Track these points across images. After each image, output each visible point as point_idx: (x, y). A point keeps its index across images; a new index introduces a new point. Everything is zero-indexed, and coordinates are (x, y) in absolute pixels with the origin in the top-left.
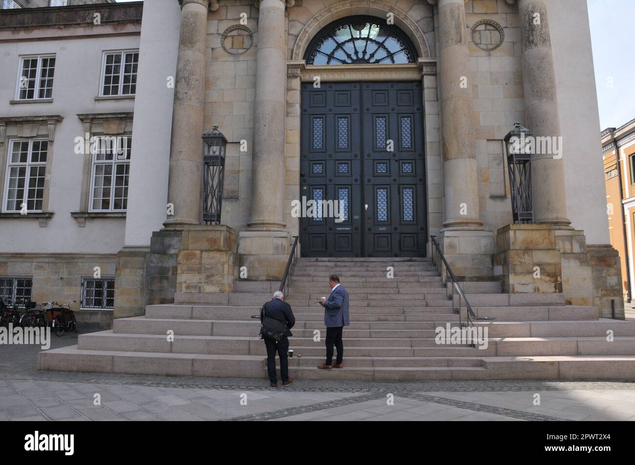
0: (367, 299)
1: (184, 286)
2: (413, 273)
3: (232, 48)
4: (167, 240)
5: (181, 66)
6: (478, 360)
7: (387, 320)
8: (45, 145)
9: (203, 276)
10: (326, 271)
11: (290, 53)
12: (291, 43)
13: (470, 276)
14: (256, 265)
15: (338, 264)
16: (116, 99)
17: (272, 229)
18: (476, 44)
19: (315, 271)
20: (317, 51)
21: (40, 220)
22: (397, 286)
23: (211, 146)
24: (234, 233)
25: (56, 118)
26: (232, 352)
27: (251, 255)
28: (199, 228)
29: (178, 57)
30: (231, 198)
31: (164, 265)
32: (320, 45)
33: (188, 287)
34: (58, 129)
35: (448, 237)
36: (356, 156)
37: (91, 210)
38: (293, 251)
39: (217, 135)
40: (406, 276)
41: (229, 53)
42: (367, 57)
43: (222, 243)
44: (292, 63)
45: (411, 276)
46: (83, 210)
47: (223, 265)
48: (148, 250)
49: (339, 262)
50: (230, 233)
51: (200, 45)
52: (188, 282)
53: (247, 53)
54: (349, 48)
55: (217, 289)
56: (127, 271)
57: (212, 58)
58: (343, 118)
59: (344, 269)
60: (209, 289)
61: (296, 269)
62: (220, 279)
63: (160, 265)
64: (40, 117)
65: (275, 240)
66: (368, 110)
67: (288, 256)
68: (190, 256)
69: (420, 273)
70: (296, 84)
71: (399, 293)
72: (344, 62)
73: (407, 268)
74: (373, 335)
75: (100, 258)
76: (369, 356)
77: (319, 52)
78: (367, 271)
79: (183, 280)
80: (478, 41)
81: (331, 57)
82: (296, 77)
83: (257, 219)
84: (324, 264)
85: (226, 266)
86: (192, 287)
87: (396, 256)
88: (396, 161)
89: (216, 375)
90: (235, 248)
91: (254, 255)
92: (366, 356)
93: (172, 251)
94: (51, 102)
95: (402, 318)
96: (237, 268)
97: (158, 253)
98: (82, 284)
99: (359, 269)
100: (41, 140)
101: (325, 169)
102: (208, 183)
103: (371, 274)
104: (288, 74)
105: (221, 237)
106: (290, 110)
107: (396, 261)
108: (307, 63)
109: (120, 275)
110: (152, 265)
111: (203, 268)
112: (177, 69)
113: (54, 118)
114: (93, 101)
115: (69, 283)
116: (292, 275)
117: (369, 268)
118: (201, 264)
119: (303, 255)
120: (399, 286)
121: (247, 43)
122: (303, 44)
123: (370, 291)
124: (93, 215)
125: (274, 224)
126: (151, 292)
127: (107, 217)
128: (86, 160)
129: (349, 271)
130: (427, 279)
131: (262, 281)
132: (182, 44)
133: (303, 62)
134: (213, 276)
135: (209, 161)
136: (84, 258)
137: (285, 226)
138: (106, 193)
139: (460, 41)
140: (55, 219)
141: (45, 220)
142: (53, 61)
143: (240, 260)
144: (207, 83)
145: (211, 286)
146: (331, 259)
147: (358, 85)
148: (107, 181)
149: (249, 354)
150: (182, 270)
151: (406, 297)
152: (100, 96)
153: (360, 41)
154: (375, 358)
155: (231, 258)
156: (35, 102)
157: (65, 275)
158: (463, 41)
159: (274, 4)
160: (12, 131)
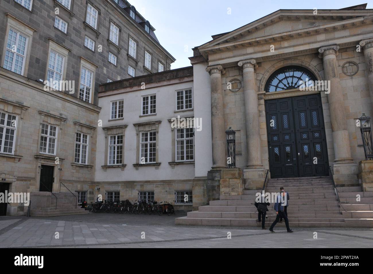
0: (299, 196)
1: (223, 193)
2: (321, 184)
3: (233, 89)
4: (214, 174)
5: (213, 101)
6: (342, 220)
7: (306, 204)
8: (155, 134)
9: (230, 189)
10: (282, 184)
11: (258, 88)
12: (258, 84)
13: (347, 184)
14: (251, 183)
15: (287, 181)
16: (183, 111)
17: (257, 167)
18: (345, 73)
19: (277, 184)
20: (270, 85)
21: (156, 166)
22: (313, 189)
23: (229, 135)
24: (241, 170)
25: (159, 122)
26: (244, 217)
27: (249, 179)
28: (227, 169)
29: (211, 97)
30: (238, 154)
31: (214, 185)
32: (271, 82)
33: (225, 193)
34: (159, 126)
35: (335, 167)
36: (292, 131)
37: (176, 161)
38: (267, 176)
39: (232, 131)
40: (318, 185)
41: (232, 91)
42: (293, 85)
43: (237, 175)
44: (260, 93)
45: (320, 185)
46: (173, 161)
47: (238, 184)
48: (207, 178)
49: (288, 180)
50: (240, 171)
51: (219, 91)
52: (225, 191)
53: (240, 91)
54: (285, 82)
55: (236, 194)
56: (197, 187)
57: (225, 95)
58: (285, 114)
59: (289, 183)
60: (233, 194)
61: (268, 184)
62: (237, 190)
63: (212, 184)
64: (152, 122)
65: (259, 172)
66: (296, 110)
67: (265, 179)
68: (224, 181)
69: (324, 184)
70: (262, 102)
71: (313, 193)
72: (283, 89)
73: (318, 181)
74: (300, 210)
75: (182, 182)
76: (298, 218)
77: (271, 85)
78: (300, 183)
79: (223, 190)
80: (346, 72)
81: (277, 87)
82: (262, 99)
83: (250, 163)
84: (281, 181)
85: (239, 184)
86: (226, 193)
87: (314, 176)
88: (311, 132)
89: (239, 226)
90: (242, 176)
91: (250, 179)
92: (297, 218)
93: (216, 179)
94: (156, 115)
95: (313, 203)
96: (243, 184)
97: (211, 180)
98: (175, 193)
99: (297, 183)
100: (153, 131)
101: (279, 138)
102: (229, 150)
103: (302, 185)
104: (258, 98)
105: (237, 173)
106: (261, 114)
107: (314, 179)
108: (267, 92)
109: (194, 189)
110: (208, 185)
111: (230, 186)
112: (211, 102)
113: (158, 122)
114: (173, 113)
115: (170, 193)
116: (267, 187)
117: (301, 182)
118: (229, 184)
119: (272, 177)
120: (314, 190)
121: (239, 86)
122: (264, 83)
123: (300, 192)
124: (178, 163)
125: (258, 165)
126: (209, 196)
127: (184, 164)
128: (173, 139)
129: (292, 184)
130: (327, 186)
131: (254, 190)
132: (213, 91)
133: (265, 92)
134: (234, 188)
135: (229, 142)
136: (176, 182)
137: (263, 166)
138: (182, 153)
139: (335, 76)
140: (162, 165)
141: (157, 166)
142: (155, 97)
143: (244, 181)
144: (224, 106)
145: (234, 193)
146: (284, 179)
147: (290, 98)
148: (182, 148)
149: (251, 218)
150: (222, 186)
151: (316, 194)
152: (176, 111)
153: (290, 78)
154: (300, 219)
155: (241, 181)
156: (149, 115)
157: (168, 190)
158: (336, 76)
159: (249, 70)
160: (141, 129)
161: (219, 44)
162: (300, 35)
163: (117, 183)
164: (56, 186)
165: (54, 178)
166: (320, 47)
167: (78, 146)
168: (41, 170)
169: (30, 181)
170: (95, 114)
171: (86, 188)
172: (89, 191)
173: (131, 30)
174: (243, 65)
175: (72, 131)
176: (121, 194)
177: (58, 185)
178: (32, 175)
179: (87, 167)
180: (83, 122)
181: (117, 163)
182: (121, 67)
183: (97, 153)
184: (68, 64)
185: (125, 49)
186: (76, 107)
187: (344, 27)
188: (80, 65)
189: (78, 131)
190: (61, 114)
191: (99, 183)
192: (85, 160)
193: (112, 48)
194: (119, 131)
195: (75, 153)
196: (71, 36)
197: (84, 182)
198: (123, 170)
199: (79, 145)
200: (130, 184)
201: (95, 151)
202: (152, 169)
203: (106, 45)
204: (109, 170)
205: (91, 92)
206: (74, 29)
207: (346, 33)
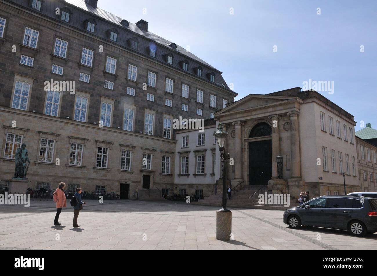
1: (218, 192)
8: (204, 157)
9: (221, 190)
11: (245, 136)
12: (245, 133)
21: (205, 176)
27: (233, 185)
34: (206, 153)
41: (232, 137)
44: (245, 139)
46: (213, 173)
57: (229, 139)
64: (203, 150)
68: (219, 186)
70: (247, 143)
80: (285, 128)
83: (235, 177)
94: (204, 146)
100: (203, 155)
108: (250, 137)
113: (206, 150)
114: (213, 145)
122: (248, 133)
128: (212, 160)
140: (207, 175)
142: (204, 135)
144: (228, 145)
150: (218, 189)
156: (201, 146)
157: (209, 189)
158: (275, 132)
159: (238, 127)
160: (197, 154)
161: (223, 113)
162: (260, 109)
163: (185, 185)
164: (151, 185)
165: (150, 182)
166: (269, 116)
167: (163, 164)
168: (143, 178)
169: (138, 183)
170: (174, 145)
171: (169, 187)
172: (170, 189)
173: (199, 84)
174: (235, 124)
175: (159, 156)
176: (187, 191)
177: (152, 185)
178: (139, 180)
179: (169, 175)
180: (166, 150)
181: (186, 173)
182: (191, 112)
183: (175, 167)
184: (156, 118)
185: (194, 99)
186: (161, 142)
187: (280, 105)
188: (163, 117)
189: (163, 155)
190: (153, 148)
191: (176, 184)
192: (168, 172)
193: (184, 101)
194: (187, 155)
195: (162, 168)
196: (157, 102)
197: (168, 184)
198: (188, 177)
199: (165, 163)
200: (191, 186)
201: (174, 166)
202: (202, 178)
203: (180, 100)
204: (181, 177)
205: (171, 132)
206: (159, 97)
207: (281, 108)
